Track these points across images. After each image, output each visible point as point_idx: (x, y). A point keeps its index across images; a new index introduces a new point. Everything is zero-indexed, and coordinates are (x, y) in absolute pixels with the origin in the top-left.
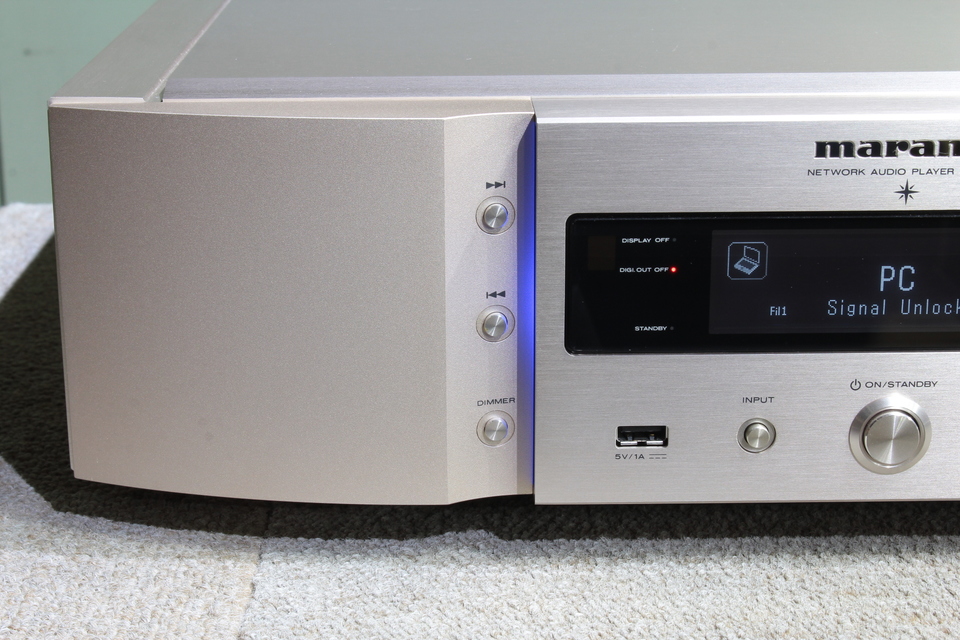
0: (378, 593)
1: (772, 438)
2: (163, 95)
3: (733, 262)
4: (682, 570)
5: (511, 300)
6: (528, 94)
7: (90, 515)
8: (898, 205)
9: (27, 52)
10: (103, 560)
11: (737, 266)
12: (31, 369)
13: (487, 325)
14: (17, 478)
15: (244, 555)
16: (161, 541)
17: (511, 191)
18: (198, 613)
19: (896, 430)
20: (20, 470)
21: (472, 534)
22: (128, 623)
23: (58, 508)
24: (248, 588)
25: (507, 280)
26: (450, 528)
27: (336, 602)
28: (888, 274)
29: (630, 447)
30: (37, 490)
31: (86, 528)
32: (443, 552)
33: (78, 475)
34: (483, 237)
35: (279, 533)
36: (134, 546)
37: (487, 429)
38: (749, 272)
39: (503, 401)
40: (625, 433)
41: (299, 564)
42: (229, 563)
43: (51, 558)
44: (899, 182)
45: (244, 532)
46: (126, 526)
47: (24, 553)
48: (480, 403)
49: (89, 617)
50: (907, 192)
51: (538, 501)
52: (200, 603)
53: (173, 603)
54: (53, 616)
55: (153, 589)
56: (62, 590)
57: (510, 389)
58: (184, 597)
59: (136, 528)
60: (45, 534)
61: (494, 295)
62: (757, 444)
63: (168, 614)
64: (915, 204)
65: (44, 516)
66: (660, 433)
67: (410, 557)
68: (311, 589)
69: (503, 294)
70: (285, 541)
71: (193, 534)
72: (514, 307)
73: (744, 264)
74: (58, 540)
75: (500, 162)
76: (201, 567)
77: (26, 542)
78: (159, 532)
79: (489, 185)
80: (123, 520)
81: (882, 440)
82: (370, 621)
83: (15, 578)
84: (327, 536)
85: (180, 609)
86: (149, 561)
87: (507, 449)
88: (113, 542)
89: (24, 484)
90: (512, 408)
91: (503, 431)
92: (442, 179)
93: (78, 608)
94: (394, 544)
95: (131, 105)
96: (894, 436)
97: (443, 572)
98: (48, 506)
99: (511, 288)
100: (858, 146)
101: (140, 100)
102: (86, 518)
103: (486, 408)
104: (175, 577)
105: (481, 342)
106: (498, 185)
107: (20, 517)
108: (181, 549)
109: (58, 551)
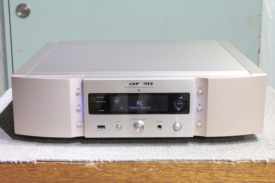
0: (60, 151)
1: (121, 128)
2: (29, 75)
3: (115, 100)
4: (108, 148)
5: (81, 106)
6: (84, 75)
7: (18, 140)
8: (137, 92)
9: (20, 51)
10: (19, 146)
11: (115, 101)
12: (11, 118)
13: (78, 110)
14: (7, 135)
15: (41, 146)
16: (28, 144)
17: (81, 90)
18: (32, 153)
19: (140, 126)
20: (7, 134)
21: (77, 143)
22: (22, 154)
23: (13, 139)
24: (41, 150)
25: (80, 103)
26: (74, 142)
27: (53, 152)
28: (138, 102)
29: (99, 129)
30: (10, 136)
31: (17, 142)
32: (72, 145)
33: (15, 133)
34: (76, 96)
35: (47, 143)
36: (24, 144)
37: (78, 126)
38: (117, 102)
39: (80, 122)
40: (99, 127)
41: (49, 147)
42: (38, 147)
43: (11, 146)
44: (138, 89)
45: (42, 143)
46: (23, 142)
47: (7, 145)
48: (77, 122)
49: (16, 154)
50: (139, 90)
51: (85, 137)
52: (33, 152)
53: (29, 152)
54: (10, 153)
55: (26, 150)
56: (12, 150)
57: (81, 120)
58: (31, 151)
59: (25, 142)
60: (11, 143)
61: (78, 105)
62: (118, 128)
63: (28, 153)
64: (140, 92)
65: (11, 140)
66: (104, 127)
67: (67, 146)
68: (50, 150)
69: (80, 105)
70: (48, 144)
71: (34, 143)
72: (81, 107)
73: (116, 101)
74: (13, 144)
75: (79, 85)
76: (34, 147)
77: (8, 144)
78: (28, 142)
79: (77, 89)
80: (23, 141)
81: (137, 128)
82: (58, 154)
83: (5, 149)
84: (55, 143)
85: (30, 153)
86: (26, 146)
87: (81, 129)
88: (21, 144)
89: (8, 136)
90: (82, 123)
91: (81, 126)
92: (69, 88)
93: (14, 152)
94: (65, 144)
95: (24, 77)
96: (139, 127)
97: (71, 148)
98: (12, 139)
99: (81, 104)
100: (131, 83)
101: (25, 76)
102: (17, 140)
103: (78, 123)
104: (30, 148)
105: (77, 112)
106: (78, 89)
107: (7, 140)
108: (31, 145)
109: (12, 145)
